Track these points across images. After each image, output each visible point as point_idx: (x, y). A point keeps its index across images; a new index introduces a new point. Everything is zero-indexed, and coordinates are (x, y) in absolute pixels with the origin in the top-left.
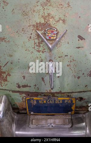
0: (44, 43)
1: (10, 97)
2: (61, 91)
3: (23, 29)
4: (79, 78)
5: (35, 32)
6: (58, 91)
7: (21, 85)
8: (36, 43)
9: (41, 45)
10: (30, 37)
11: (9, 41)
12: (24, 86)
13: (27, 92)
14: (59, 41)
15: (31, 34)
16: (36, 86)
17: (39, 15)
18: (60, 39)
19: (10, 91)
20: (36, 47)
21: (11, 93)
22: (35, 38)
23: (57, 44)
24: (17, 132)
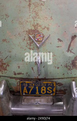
0: (34, 43)
1: (9, 82)
2: (45, 78)
3: (19, 33)
4: (58, 68)
5: (28, 36)
6: (43, 78)
7: (16, 73)
8: (28, 43)
9: (32, 45)
10: (24, 39)
11: (9, 42)
12: (19, 74)
13: (21, 78)
14: (44, 42)
15: (25, 37)
16: (27, 73)
17: (31, 24)
18: (45, 41)
19: (8, 77)
20: (28, 46)
21: (9, 79)
22: (27, 39)
23: (43, 44)
24: (12, 109)
